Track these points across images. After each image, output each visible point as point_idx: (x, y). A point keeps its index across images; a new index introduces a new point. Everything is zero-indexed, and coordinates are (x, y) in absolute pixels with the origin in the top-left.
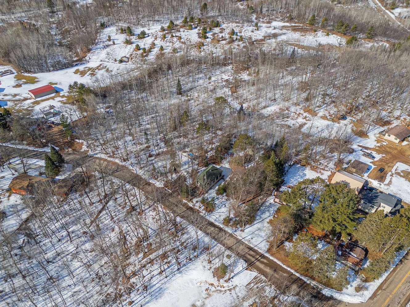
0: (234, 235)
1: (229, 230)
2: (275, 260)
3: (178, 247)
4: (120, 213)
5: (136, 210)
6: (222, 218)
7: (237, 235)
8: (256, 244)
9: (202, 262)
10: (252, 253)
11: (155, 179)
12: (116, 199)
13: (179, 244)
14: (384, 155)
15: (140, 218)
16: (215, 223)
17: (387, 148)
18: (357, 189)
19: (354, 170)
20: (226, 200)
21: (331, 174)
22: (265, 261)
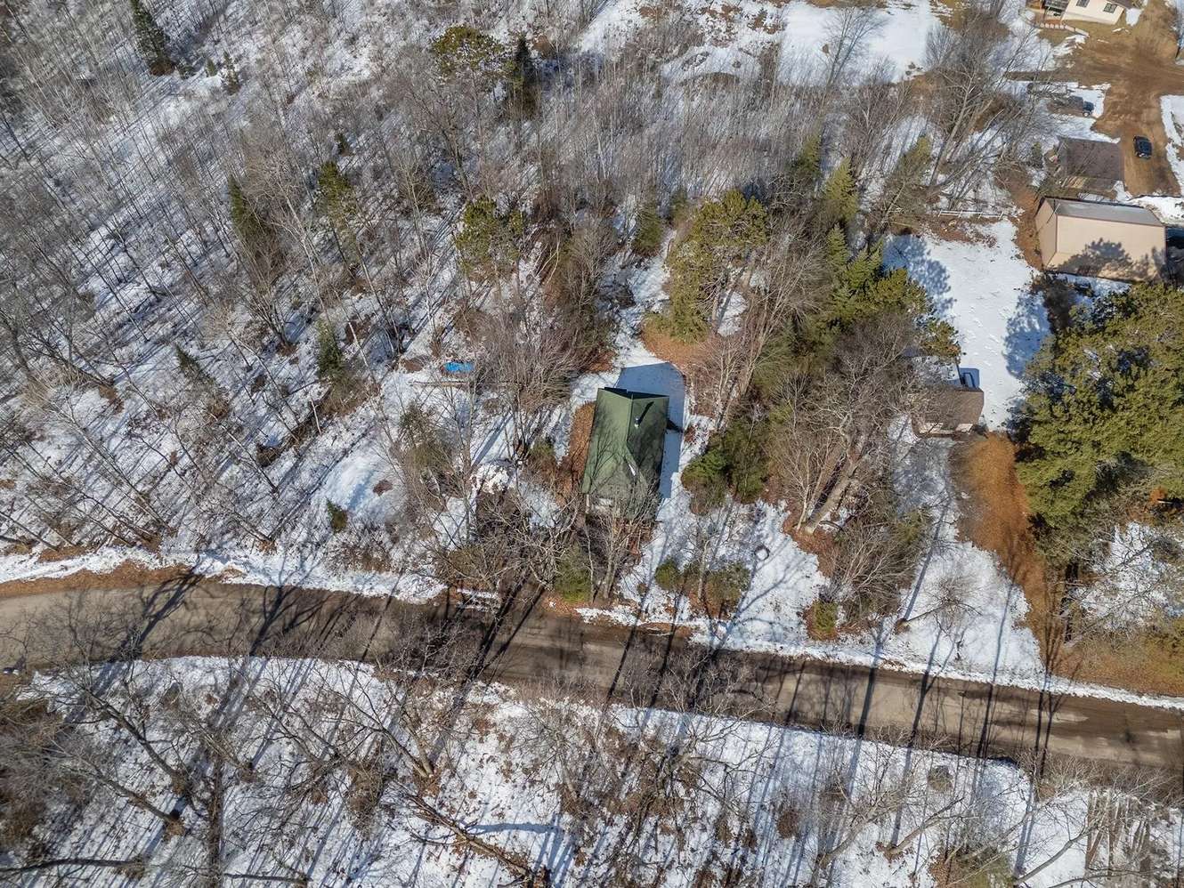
0: (887, 667)
1: (852, 653)
2: (1102, 693)
3: (714, 855)
4: (322, 829)
5: (392, 774)
6: (790, 614)
7: (901, 659)
8: (986, 658)
9: (866, 871)
10: (1003, 709)
11: (379, 569)
12: (251, 765)
13: (705, 836)
14: (1107, 86)
15: (442, 804)
16: (781, 653)
17: (1098, 56)
18: (1154, 257)
19: (1079, 183)
20: (750, 518)
21: (1015, 229)
22: (1072, 717)
